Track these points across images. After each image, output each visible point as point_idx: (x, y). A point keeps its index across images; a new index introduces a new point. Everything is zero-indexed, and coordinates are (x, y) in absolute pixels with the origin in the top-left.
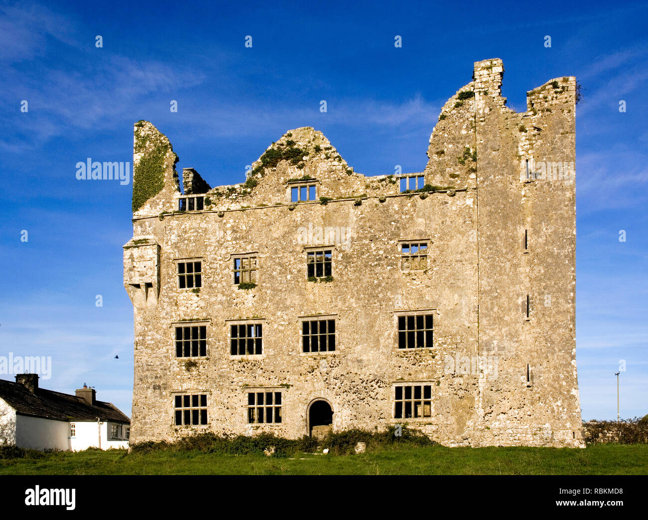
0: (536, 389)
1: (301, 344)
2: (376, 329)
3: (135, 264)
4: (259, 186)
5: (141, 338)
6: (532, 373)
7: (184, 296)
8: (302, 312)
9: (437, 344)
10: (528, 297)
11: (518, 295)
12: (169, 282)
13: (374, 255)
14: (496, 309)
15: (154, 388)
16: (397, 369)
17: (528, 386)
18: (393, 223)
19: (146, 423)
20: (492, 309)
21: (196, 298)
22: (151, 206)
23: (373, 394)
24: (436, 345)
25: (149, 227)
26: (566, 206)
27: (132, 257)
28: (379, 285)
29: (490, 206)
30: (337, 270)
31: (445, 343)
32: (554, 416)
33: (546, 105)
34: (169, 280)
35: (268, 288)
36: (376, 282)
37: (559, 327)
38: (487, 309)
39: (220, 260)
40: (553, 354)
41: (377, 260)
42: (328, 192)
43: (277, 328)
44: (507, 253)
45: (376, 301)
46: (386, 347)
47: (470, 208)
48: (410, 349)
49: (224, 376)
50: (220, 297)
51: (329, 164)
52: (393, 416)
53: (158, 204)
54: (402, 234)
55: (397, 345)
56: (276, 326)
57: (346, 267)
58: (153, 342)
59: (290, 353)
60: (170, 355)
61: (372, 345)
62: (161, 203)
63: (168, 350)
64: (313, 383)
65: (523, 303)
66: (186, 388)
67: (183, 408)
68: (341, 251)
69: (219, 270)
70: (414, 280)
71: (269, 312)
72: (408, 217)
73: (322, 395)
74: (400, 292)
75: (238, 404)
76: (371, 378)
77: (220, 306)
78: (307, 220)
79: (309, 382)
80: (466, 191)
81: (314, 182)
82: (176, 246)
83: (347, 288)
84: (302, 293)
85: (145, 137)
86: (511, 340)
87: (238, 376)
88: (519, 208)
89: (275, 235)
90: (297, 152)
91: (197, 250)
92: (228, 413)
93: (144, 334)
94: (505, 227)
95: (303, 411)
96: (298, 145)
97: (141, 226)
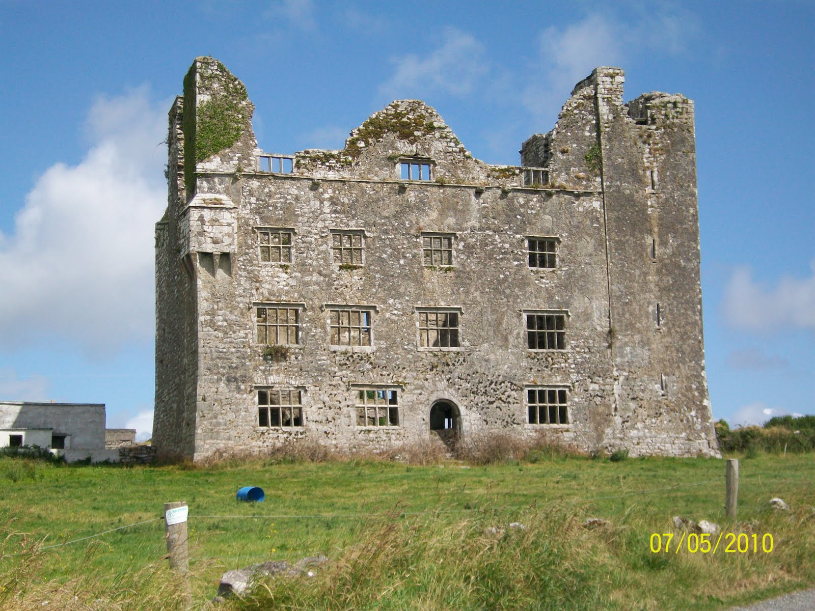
0: (670, 398)
1: (418, 338)
2: (504, 326)
3: (206, 228)
4: (361, 156)
5: (208, 317)
6: (666, 381)
7: (268, 271)
8: (419, 302)
9: (569, 347)
10: (658, 305)
11: (649, 303)
12: (247, 254)
13: (499, 248)
14: (627, 316)
15: (228, 380)
16: (528, 371)
17: (663, 395)
18: (518, 217)
19: (219, 424)
20: (624, 315)
21: (284, 275)
22: (221, 160)
23: (504, 397)
24: (568, 349)
25: (220, 185)
26: (691, 221)
27: (201, 219)
28: (505, 279)
29: (618, 212)
30: (459, 259)
31: (578, 346)
32: (690, 426)
33: (668, 122)
34: (247, 251)
35: (377, 272)
36: (502, 276)
37: (689, 338)
38: (618, 314)
39: (316, 234)
40: (684, 364)
41: (502, 253)
42: (445, 174)
43: (389, 318)
44: (635, 261)
45: (503, 296)
46: (516, 347)
47: (597, 211)
48: (541, 350)
49: (324, 370)
50: (315, 277)
51: (445, 144)
52: (527, 420)
53: (232, 159)
54: (528, 230)
55: (527, 345)
56: (388, 315)
57: (468, 257)
58: (225, 323)
59: (406, 347)
60: (251, 341)
61: (499, 343)
62: (235, 158)
63: (246, 334)
64: (434, 381)
65: (653, 311)
66: (273, 381)
67: (269, 406)
68: (462, 240)
69: (313, 246)
70: (542, 278)
71: (379, 299)
72: (534, 212)
73: (446, 396)
74: (529, 289)
75: (344, 403)
76: (501, 379)
77: (316, 287)
78: (422, 201)
79: (430, 381)
80: (590, 194)
81: (428, 161)
82: (257, 211)
83: (471, 279)
84: (418, 280)
85: (211, 77)
86: (643, 347)
87: (342, 370)
88: (646, 218)
89: (385, 214)
90: (406, 125)
91: (286, 220)
92: (330, 414)
93: (212, 313)
94: (633, 236)
95: (424, 413)
96: (408, 118)
97: (208, 182)
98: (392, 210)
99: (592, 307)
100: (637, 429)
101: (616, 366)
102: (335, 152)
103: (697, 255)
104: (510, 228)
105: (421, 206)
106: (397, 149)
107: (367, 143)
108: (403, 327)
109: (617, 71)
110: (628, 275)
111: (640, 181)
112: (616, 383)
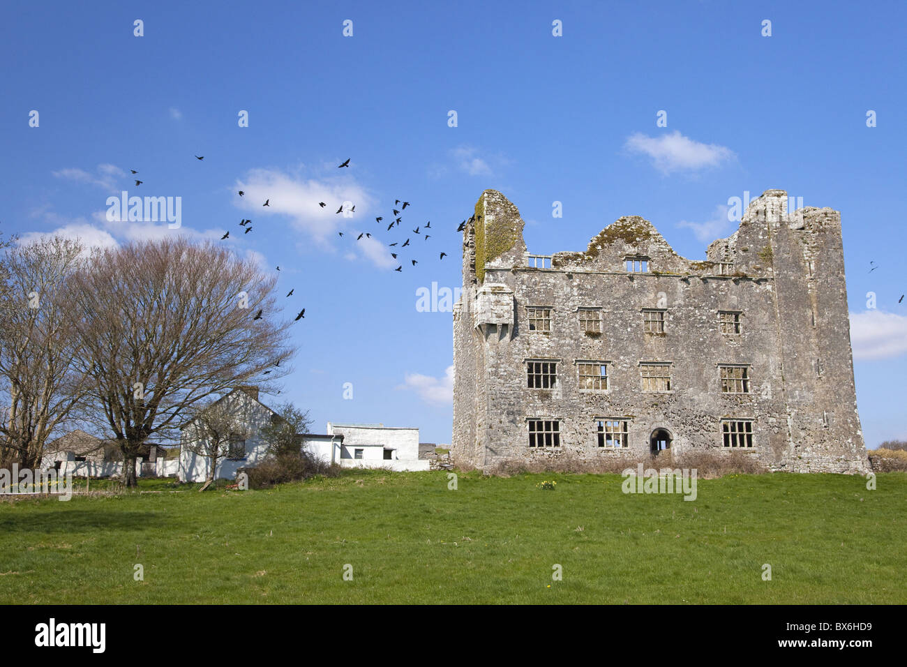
0: (831, 429)
1: (642, 383)
2: (704, 375)
4: (599, 256)
5: (494, 369)
6: (827, 416)
7: (535, 337)
8: (642, 358)
9: (753, 391)
10: (818, 360)
11: (811, 359)
13: (698, 319)
14: (796, 368)
15: (508, 414)
16: (722, 408)
17: (825, 427)
18: (712, 297)
19: (502, 445)
20: (793, 367)
21: (547, 340)
22: (502, 260)
23: (705, 427)
24: (751, 392)
25: (501, 277)
26: (841, 299)
27: (489, 300)
28: (704, 342)
30: (669, 328)
32: (847, 450)
33: (821, 227)
34: (520, 323)
35: (612, 337)
36: (701, 339)
37: (843, 384)
38: (789, 367)
39: (568, 310)
40: (840, 404)
41: (701, 323)
42: (658, 268)
43: (621, 370)
44: (800, 328)
45: (702, 354)
46: (713, 390)
47: (770, 292)
48: (732, 393)
49: (575, 406)
50: (568, 341)
51: (658, 246)
52: (723, 444)
53: (509, 259)
54: (719, 306)
55: (721, 389)
56: (620, 367)
57: (677, 326)
58: (505, 374)
59: (633, 390)
60: (523, 386)
61: (701, 388)
62: (512, 258)
63: (520, 381)
64: (654, 415)
65: (815, 365)
66: (539, 414)
67: (536, 432)
68: (672, 313)
69: (566, 319)
70: (731, 340)
71: (614, 356)
72: (723, 293)
73: (663, 425)
74: (721, 349)
75: (590, 430)
76: (703, 414)
77: (569, 348)
78: (642, 287)
79: (651, 414)
80: (766, 280)
81: (646, 259)
82: (527, 295)
83: (678, 342)
84: (641, 342)
85: (496, 203)
86: (809, 391)
87: (587, 407)
88: (808, 297)
89: (616, 296)
90: (631, 234)
91: (547, 301)
92: (580, 438)
93: (497, 366)
94: (797, 309)
95: (646, 439)
96: (632, 229)
97: (493, 275)
98: (621, 293)
99: (769, 362)
100: (807, 452)
101: (789, 405)
102: (581, 253)
103: (848, 324)
104: (707, 305)
105: (642, 290)
106: (624, 250)
107: (603, 247)
108: (631, 376)
109: (782, 192)
110: (795, 338)
111: (800, 269)
112: (789, 417)
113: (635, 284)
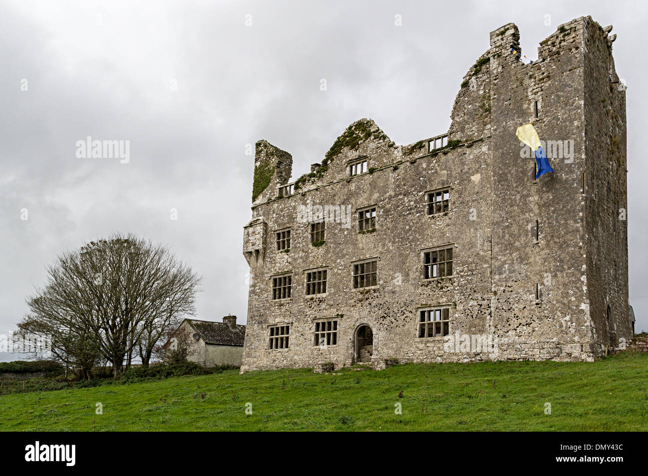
0: (545, 306)
1: (352, 283)
2: (407, 265)
3: (250, 238)
4: (329, 170)
6: (541, 291)
7: (279, 256)
8: (354, 258)
9: (455, 273)
10: (537, 221)
11: (528, 222)
12: (271, 247)
13: (406, 207)
14: (507, 237)
15: (259, 323)
16: (422, 296)
17: (537, 304)
18: (421, 179)
20: (503, 237)
21: (286, 257)
22: (262, 197)
23: (402, 318)
25: (261, 211)
27: (248, 234)
28: (410, 229)
30: (379, 222)
31: (462, 271)
32: (562, 331)
35: (332, 243)
36: (407, 227)
38: (499, 237)
39: (302, 227)
40: (562, 272)
41: (409, 210)
42: (375, 164)
43: (337, 272)
44: (517, 187)
45: (407, 243)
46: (414, 279)
47: (485, 154)
48: (433, 279)
49: (301, 311)
50: (301, 254)
51: (377, 142)
52: (417, 336)
53: (267, 194)
54: (428, 186)
55: (422, 277)
56: (336, 271)
57: (386, 219)
58: (259, 290)
59: (345, 290)
60: (269, 299)
61: (403, 278)
62: (269, 193)
63: (268, 295)
65: (532, 228)
66: (277, 321)
67: (274, 337)
68: (383, 207)
69: (301, 235)
70: (437, 221)
71: (332, 260)
72: (433, 171)
73: (365, 321)
74: (426, 233)
75: (309, 332)
76: (402, 305)
77: (301, 260)
78: (359, 188)
79: (357, 311)
80: (482, 140)
81: (365, 159)
82: (276, 221)
83: (386, 235)
84: (354, 243)
86: (521, 262)
87: (310, 311)
89: (337, 203)
90: (355, 138)
91: (288, 222)
92: (301, 339)
93: (254, 286)
95: (351, 335)
96: (356, 134)
97: (256, 211)
98: (342, 199)
99: (477, 236)
101: (495, 283)
104: (415, 189)
105: (358, 191)
106: (348, 157)
107: (332, 160)
108: (344, 277)
110: (510, 201)
111: (524, 114)
112: (494, 298)
113: (353, 187)
